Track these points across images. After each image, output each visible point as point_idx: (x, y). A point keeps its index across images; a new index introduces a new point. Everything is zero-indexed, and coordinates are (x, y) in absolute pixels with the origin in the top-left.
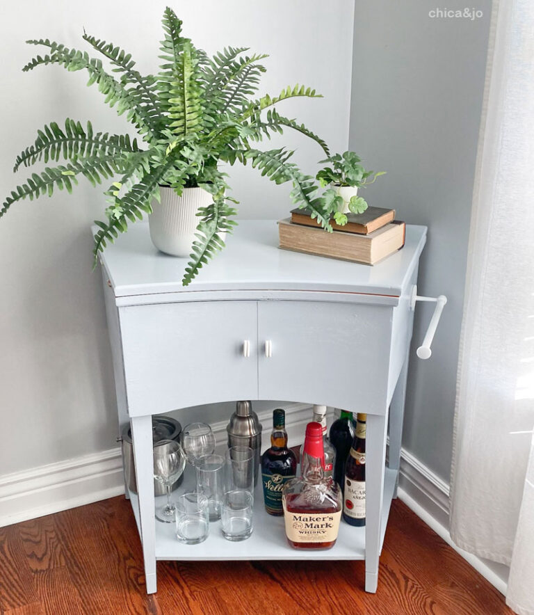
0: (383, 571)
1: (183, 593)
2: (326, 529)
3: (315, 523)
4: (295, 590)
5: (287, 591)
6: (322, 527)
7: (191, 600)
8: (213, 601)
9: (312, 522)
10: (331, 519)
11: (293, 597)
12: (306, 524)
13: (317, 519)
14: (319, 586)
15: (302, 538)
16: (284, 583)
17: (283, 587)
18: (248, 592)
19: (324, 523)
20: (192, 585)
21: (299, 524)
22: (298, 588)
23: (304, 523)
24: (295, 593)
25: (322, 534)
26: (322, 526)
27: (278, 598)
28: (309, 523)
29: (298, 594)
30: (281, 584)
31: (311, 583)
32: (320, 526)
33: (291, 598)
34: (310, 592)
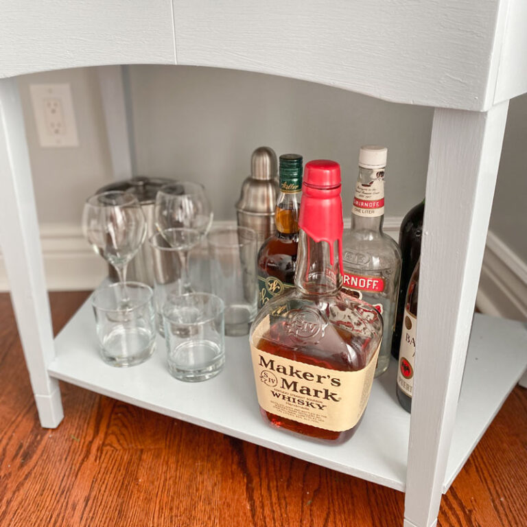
0: (451, 508)
1: (91, 442)
2: (325, 402)
3: (302, 383)
4: (267, 503)
5: (251, 498)
6: (316, 395)
7: (92, 457)
8: (123, 471)
9: (295, 379)
10: (336, 382)
11: (253, 516)
12: (284, 380)
13: (305, 375)
14: (314, 508)
15: (278, 406)
16: (256, 480)
17: (247, 488)
18: (186, 476)
19: (320, 387)
20: (113, 433)
21: (270, 376)
22: (274, 500)
23: (280, 376)
24: (263, 507)
25: (317, 411)
26: (316, 392)
27: (229, 506)
28: (290, 380)
29: (267, 512)
30: (250, 481)
31: (303, 497)
32: (312, 393)
33: (249, 514)
34: (291, 515)
